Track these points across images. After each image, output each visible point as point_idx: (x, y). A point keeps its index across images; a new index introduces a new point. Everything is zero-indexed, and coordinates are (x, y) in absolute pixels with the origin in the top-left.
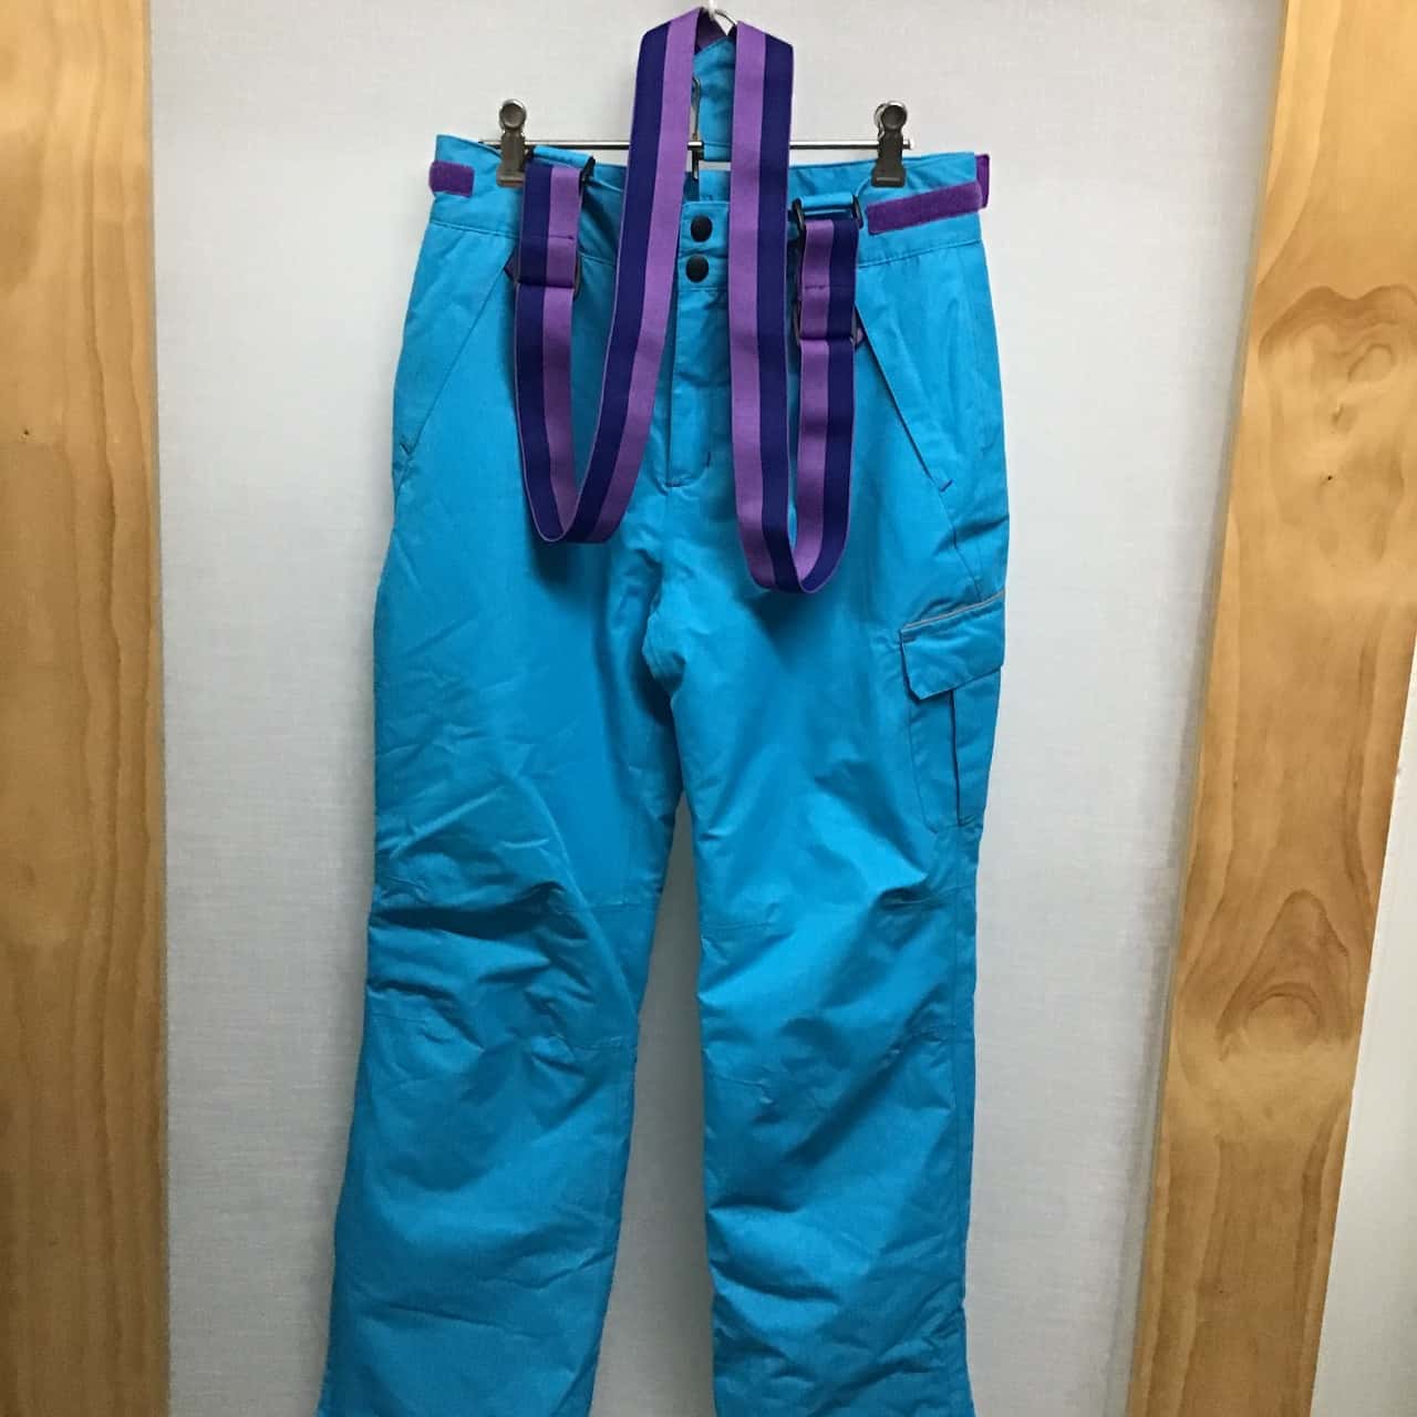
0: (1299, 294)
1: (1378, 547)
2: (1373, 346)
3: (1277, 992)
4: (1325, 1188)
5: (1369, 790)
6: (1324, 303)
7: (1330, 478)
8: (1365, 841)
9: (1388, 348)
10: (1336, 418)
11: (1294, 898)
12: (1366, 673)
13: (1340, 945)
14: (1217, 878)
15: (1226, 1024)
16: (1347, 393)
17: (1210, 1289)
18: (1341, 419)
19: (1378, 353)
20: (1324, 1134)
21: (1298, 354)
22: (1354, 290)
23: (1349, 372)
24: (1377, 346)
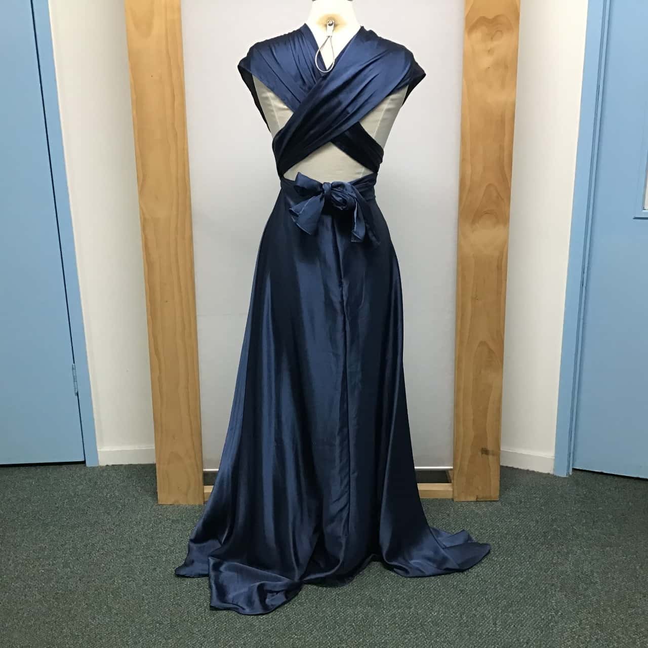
0: (476, 19)
1: (503, 86)
3: (486, 213)
4: (503, 268)
5: (506, 153)
6: (483, 21)
8: (506, 169)
9: (501, 31)
10: (489, 51)
12: (503, 122)
13: (502, 198)
14: (468, 183)
15: (473, 222)
16: (492, 45)
17: (475, 299)
19: (498, 34)
20: (502, 253)
22: (491, 17)
23: (492, 38)
24: (498, 31)
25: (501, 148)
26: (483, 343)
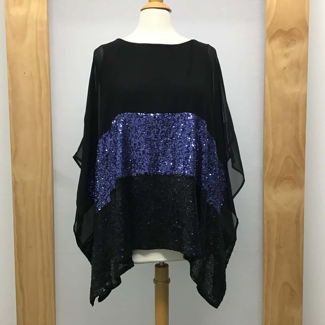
0: (275, 31)
1: (297, 81)
2: (291, 41)
3: (286, 179)
4: (300, 223)
5: (300, 133)
6: (280, 32)
7: (285, 68)
8: (301, 145)
10: (285, 55)
11: (287, 157)
12: (297, 109)
13: (298, 167)
14: (271, 155)
15: (275, 187)
16: (287, 50)
17: (278, 247)
18: (286, 56)
20: (299, 210)
21: (276, 43)
22: (287, 30)
23: (287, 46)
24: (292, 40)
25: (297, 129)
26: (285, 284)
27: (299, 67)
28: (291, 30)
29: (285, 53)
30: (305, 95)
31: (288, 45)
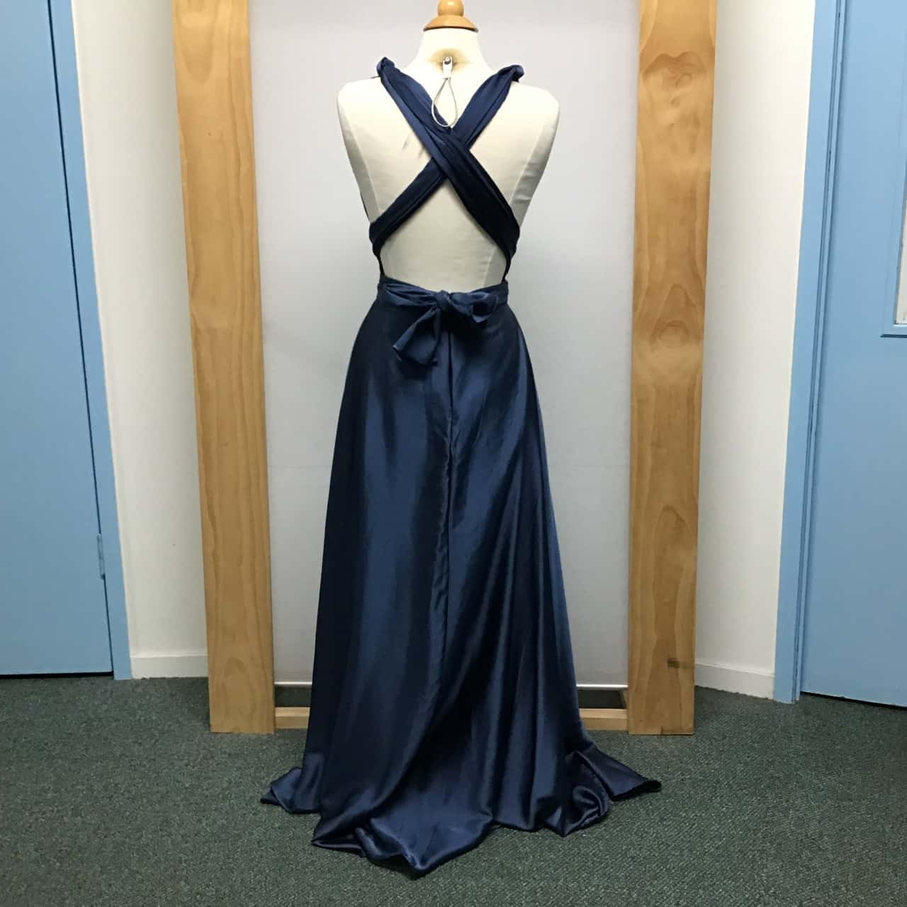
0: (655, 58)
1: (693, 150)
2: (684, 74)
3: (670, 325)
4: (696, 403)
5: (698, 243)
6: (664, 60)
7: (673, 124)
8: (699, 265)
9: (690, 75)
10: (673, 102)
11: (675, 286)
12: (692, 200)
13: (693, 305)
14: (645, 284)
15: (653, 339)
16: (677, 93)
17: (657, 445)
18: (675, 102)
19: (686, 78)
20: (693, 382)
21: (657, 79)
22: (675, 54)
25: (692, 235)
26: (668, 508)
27: (697, 123)
28: (684, 54)
29: (672, 98)
30: (708, 175)
31: (677, 84)
